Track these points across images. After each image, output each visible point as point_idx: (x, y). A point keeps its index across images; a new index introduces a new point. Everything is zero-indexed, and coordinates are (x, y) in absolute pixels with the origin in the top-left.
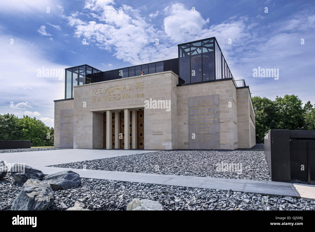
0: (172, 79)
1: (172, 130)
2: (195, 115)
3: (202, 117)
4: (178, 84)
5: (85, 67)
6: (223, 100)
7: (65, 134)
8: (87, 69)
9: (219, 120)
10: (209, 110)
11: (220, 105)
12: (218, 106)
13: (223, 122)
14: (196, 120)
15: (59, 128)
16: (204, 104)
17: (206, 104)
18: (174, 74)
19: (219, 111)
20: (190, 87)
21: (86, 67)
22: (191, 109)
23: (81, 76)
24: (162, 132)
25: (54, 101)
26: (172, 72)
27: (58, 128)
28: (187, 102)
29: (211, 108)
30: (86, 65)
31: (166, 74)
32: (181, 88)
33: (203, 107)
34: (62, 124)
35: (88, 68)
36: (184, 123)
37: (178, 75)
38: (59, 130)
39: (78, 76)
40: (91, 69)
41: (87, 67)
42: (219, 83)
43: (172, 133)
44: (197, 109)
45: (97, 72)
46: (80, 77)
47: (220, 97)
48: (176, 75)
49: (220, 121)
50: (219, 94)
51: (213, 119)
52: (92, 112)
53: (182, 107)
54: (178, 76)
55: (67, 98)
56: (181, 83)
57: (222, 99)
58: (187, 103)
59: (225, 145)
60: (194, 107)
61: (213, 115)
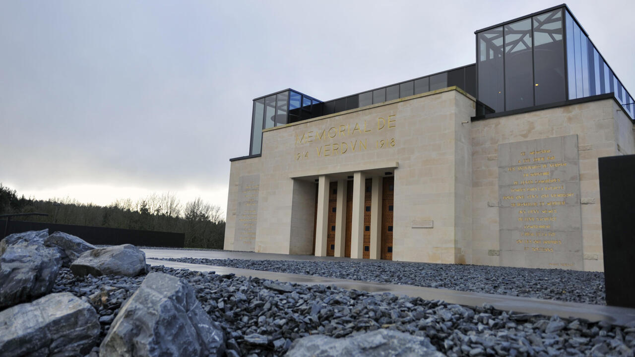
0: (457, 105)
1: (457, 218)
2: (515, 185)
3: (533, 189)
4: (474, 115)
5: (287, 93)
6: (588, 148)
7: (245, 224)
8: (291, 98)
9: (579, 196)
10: (552, 172)
11: (581, 161)
12: (576, 163)
13: (591, 202)
14: (517, 196)
16: (539, 159)
17: (542, 159)
18: (462, 93)
19: (580, 175)
20: (503, 120)
21: (289, 94)
22: (506, 172)
23: (280, 112)
24: (431, 223)
25: (232, 160)
26: (459, 89)
27: (234, 212)
28: (496, 155)
29: (556, 169)
30: (290, 90)
31: (443, 93)
32: (481, 123)
33: (534, 167)
34: (240, 203)
35: (293, 96)
36: (488, 205)
37: (474, 96)
38: (235, 216)
39: (276, 112)
40: (299, 97)
41: (292, 93)
42: (576, 110)
43: (456, 225)
44: (520, 171)
45: (312, 103)
46: (278, 113)
47: (580, 140)
48: (468, 95)
49: (582, 199)
50: (577, 135)
51: (562, 195)
52: (292, 178)
53: (483, 168)
54: (475, 100)
55: (253, 154)
56: (483, 113)
57: (586, 145)
58: (496, 157)
59: (597, 260)
60: (512, 166)
61: (563, 186)
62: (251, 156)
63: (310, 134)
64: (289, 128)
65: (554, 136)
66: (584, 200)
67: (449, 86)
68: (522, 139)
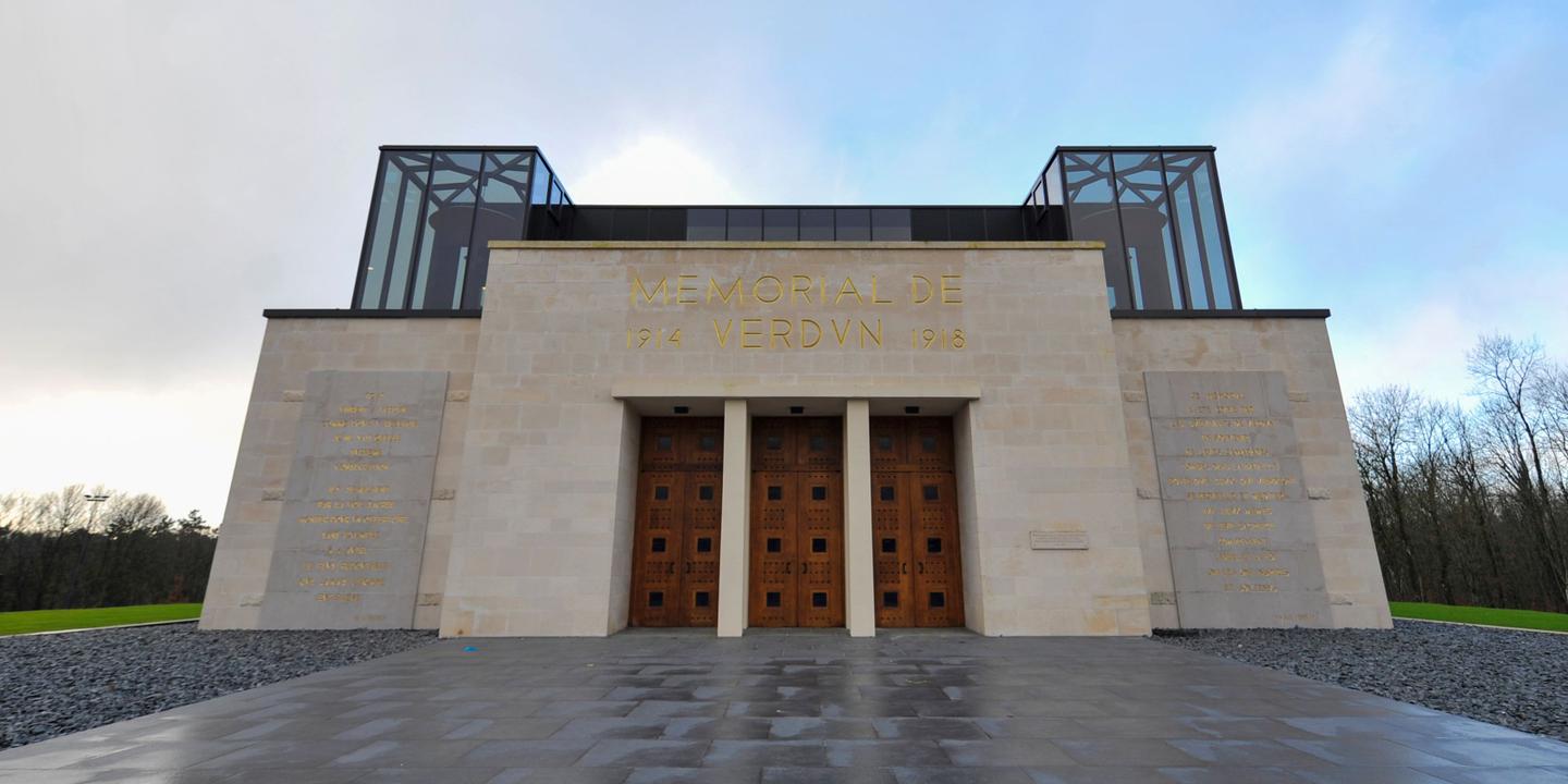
9: (1303, 484)
11: (1297, 420)
12: (1290, 423)
13: (1324, 495)
14: (1195, 479)
15: (280, 489)
16: (1223, 410)
17: (1229, 410)
19: (1299, 445)
22: (1166, 431)
24: (1084, 538)
25: (269, 314)
27: (269, 490)
28: (1142, 393)
29: (1256, 429)
33: (1219, 424)
34: (308, 462)
36: (1139, 495)
44: (1195, 428)
45: (561, 199)
49: (1310, 489)
50: (1282, 373)
51: (1277, 481)
52: (618, 399)
57: (1300, 392)
58: (1141, 397)
59: (1350, 604)
60: (1178, 418)
61: (1275, 464)
62: (356, 312)
63: (690, 283)
64: (604, 252)
65: (1243, 370)
66: (1314, 491)
67: (915, 238)
68: (1187, 368)
